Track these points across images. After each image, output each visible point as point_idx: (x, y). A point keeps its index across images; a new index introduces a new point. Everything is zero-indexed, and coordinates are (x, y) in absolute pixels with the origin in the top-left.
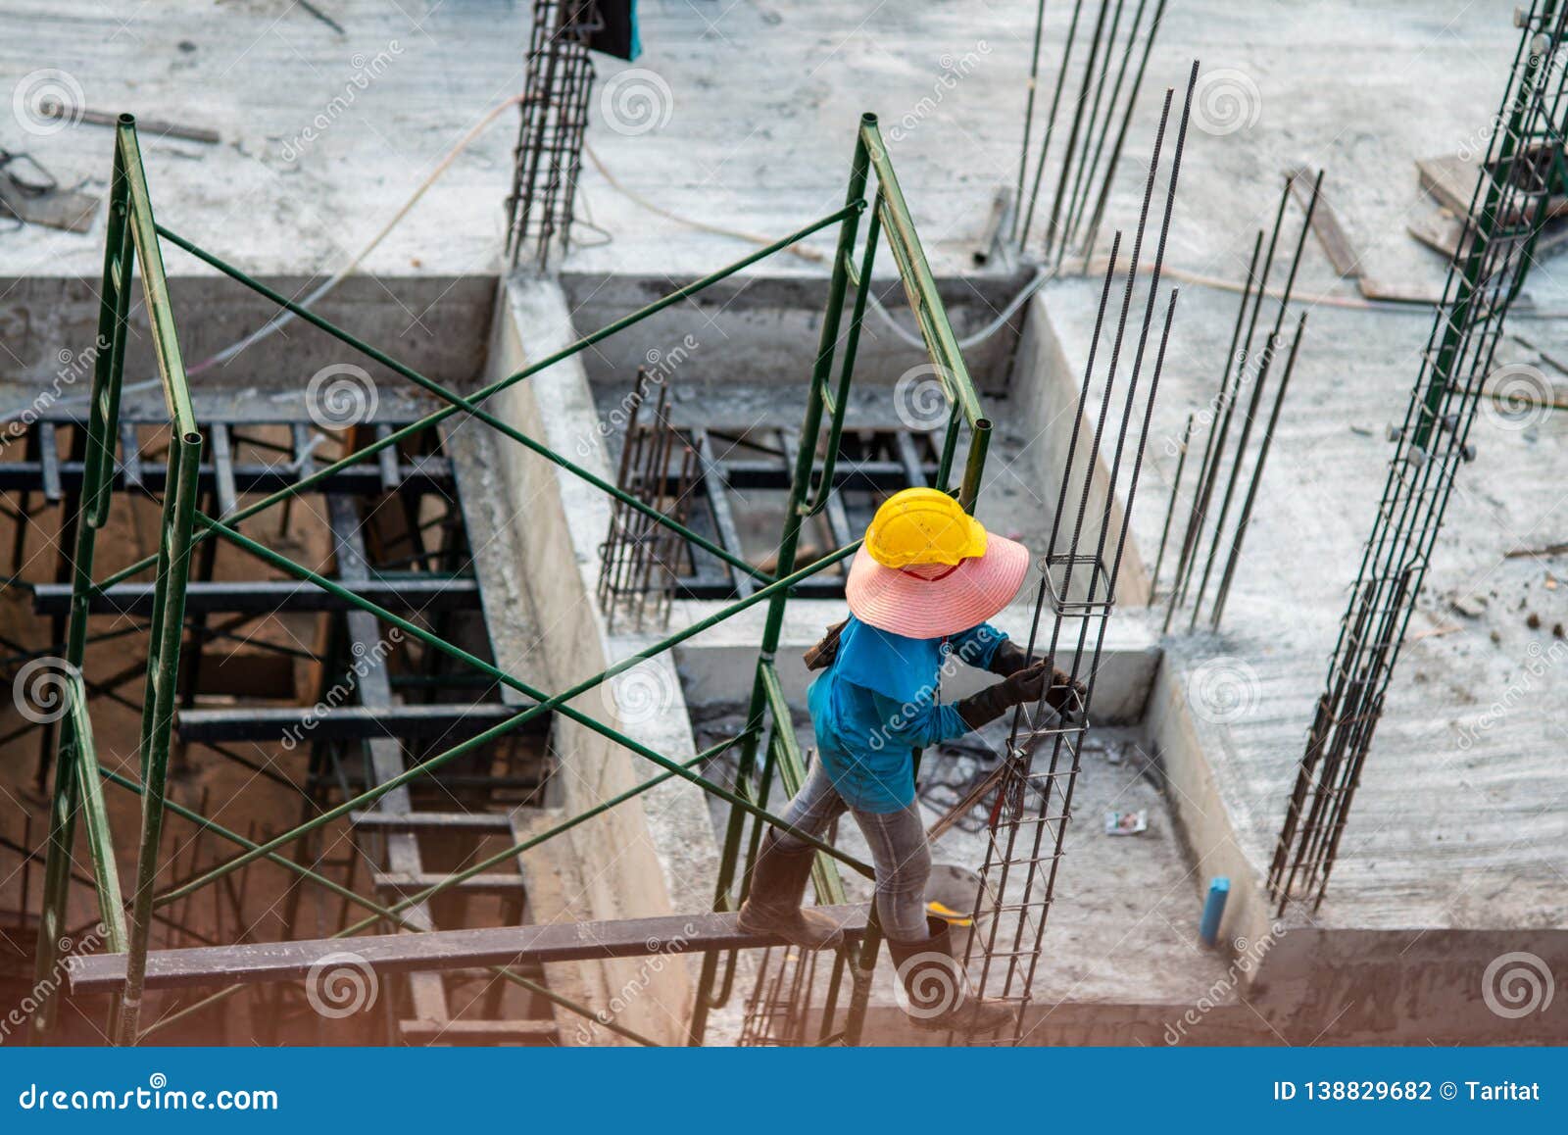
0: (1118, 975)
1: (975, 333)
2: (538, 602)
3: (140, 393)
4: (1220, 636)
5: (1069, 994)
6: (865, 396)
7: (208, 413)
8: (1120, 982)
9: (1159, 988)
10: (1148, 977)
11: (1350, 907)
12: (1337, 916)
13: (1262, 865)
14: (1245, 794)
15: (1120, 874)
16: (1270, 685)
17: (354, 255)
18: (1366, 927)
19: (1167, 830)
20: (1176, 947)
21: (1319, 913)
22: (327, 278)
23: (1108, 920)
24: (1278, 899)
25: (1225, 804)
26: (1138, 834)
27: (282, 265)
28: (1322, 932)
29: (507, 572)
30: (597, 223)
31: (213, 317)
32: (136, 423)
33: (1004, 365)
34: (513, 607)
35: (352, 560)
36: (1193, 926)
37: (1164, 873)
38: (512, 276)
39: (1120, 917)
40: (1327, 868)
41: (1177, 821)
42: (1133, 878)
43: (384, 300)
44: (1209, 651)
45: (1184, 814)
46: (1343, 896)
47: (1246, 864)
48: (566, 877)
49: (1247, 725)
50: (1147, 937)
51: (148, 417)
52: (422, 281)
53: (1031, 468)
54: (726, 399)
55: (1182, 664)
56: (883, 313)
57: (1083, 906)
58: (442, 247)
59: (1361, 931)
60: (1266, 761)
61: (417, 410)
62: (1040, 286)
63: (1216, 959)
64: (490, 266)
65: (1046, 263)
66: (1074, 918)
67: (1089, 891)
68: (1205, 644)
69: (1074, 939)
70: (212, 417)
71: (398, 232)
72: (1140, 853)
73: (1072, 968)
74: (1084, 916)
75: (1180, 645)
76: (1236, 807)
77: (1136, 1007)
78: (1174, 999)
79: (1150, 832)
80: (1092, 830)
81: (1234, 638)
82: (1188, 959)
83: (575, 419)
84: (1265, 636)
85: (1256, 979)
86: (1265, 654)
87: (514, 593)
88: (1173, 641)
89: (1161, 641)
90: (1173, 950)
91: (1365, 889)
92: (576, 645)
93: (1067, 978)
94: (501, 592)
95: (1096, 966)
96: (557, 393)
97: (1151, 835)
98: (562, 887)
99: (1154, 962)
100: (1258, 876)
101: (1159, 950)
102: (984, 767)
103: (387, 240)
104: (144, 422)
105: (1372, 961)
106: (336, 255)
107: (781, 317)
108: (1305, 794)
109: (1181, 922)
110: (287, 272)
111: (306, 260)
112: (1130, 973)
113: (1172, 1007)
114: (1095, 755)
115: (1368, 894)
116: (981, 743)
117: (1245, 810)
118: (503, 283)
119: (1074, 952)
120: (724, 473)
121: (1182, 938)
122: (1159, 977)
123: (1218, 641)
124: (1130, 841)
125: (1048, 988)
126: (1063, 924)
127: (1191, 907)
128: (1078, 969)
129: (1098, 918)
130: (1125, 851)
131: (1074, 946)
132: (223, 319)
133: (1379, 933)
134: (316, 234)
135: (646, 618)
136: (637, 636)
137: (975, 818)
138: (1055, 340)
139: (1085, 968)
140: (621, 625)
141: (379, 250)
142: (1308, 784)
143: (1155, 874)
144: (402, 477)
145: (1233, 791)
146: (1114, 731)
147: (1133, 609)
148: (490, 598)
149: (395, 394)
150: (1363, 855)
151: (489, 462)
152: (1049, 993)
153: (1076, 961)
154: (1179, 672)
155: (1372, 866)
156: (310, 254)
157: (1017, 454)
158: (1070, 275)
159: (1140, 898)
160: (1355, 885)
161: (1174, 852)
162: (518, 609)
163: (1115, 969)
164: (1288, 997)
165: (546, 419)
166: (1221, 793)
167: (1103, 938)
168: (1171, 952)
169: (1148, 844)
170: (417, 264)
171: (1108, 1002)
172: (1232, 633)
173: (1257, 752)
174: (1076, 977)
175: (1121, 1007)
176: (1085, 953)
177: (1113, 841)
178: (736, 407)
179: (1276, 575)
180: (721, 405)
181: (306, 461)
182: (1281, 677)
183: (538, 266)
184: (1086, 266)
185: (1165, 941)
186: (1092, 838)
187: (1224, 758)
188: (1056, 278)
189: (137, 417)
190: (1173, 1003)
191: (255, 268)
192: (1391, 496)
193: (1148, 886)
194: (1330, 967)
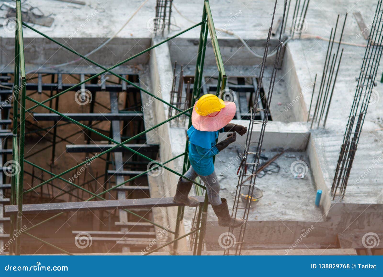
0: (294, 214)
1: (272, 53)
2: (157, 119)
3: (63, 66)
4: (326, 129)
5: (281, 219)
6: (245, 69)
7: (80, 71)
8: (294, 216)
9: (303, 217)
10: (301, 214)
11: (352, 198)
12: (348, 200)
13: (330, 187)
14: (328, 169)
15: (297, 189)
16: (337, 142)
17: (116, 32)
18: (355, 203)
19: (310, 178)
20: (310, 207)
21: (344, 199)
22: (109, 39)
23: (293, 200)
24: (333, 196)
25: (322, 172)
26: (302, 179)
27: (98, 35)
28: (344, 204)
29: (151, 112)
30: (178, 25)
31: (81, 48)
32: (62, 74)
33: (280, 61)
34: (151, 120)
35: (114, 108)
36: (314, 202)
37: (308, 188)
38: (155, 38)
39: (296, 199)
40: (345, 188)
41: (312, 176)
42: (300, 190)
43: (123, 44)
44: (322, 133)
45: (314, 174)
46: (350, 195)
47: (326, 187)
48: (160, 187)
49: (330, 152)
50: (302, 205)
51: (65, 72)
52: (132, 39)
53: (286, 87)
54: (210, 69)
55: (315, 136)
56: (249, 48)
57: (286, 196)
58: (138, 31)
59: (354, 204)
60: (334, 161)
61: (132, 71)
62: (288, 42)
63: (319, 210)
64: (150, 36)
65: (290, 36)
66: (284, 199)
67: (289, 193)
68: (321, 131)
69: (283, 205)
70: (81, 73)
71: (127, 27)
72: (302, 183)
73: (282, 212)
74: (286, 199)
75: (315, 131)
76: (325, 172)
77: (298, 222)
78: (307, 220)
79: (306, 178)
80: (291, 178)
81: (329, 130)
82: (312, 210)
83: (167, 74)
84: (337, 130)
85: (328, 215)
86: (336, 134)
87: (152, 116)
88: (313, 131)
89: (310, 131)
90: (309, 208)
91: (356, 193)
92: (164, 130)
93: (280, 214)
94: (149, 117)
95: (288, 212)
96: (163, 67)
97: (305, 179)
98: (159, 190)
99: (303, 211)
100: (329, 190)
101: (304, 208)
102: (264, 161)
103: (124, 29)
104: (64, 74)
105: (357, 211)
106: (111, 33)
107: (223, 49)
108: (339, 170)
109: (311, 201)
110: (99, 37)
111: (104, 34)
112: (297, 213)
113: (307, 222)
114: (293, 159)
115: (357, 195)
116: (264, 155)
117: (327, 173)
118: (153, 40)
119: (283, 208)
120: (208, 88)
121: (311, 205)
122: (304, 214)
123: (325, 130)
124: (300, 180)
125: (276, 217)
126: (281, 201)
127: (314, 197)
128: (283, 212)
129: (290, 199)
130: (298, 183)
131: (283, 206)
132: (83, 48)
133: (359, 204)
134: (107, 27)
135: (180, 123)
136: (177, 128)
137: (261, 174)
138: (291, 55)
139: (285, 212)
140: (173, 125)
141: (122, 31)
142: (339, 167)
143: (306, 189)
144: (127, 88)
145: (325, 168)
146: (299, 153)
147: (304, 123)
148: (146, 118)
149: (127, 67)
150: (356, 185)
151: (149, 84)
152: (276, 218)
153: (283, 210)
154: (314, 138)
155: (359, 188)
156: (105, 32)
157: (282, 83)
158: (296, 39)
159: (301, 195)
160: (354, 192)
161: (311, 183)
162: (153, 121)
163: (293, 212)
164: (336, 220)
165: (160, 74)
166: (322, 169)
167: (291, 205)
168: (308, 208)
169: (305, 181)
170: (132, 35)
171: (290, 221)
172: (328, 129)
173: (332, 159)
174: (283, 214)
175: (293, 222)
176: (286, 208)
177: (296, 180)
178: (212, 71)
179: (341, 114)
180: (208, 70)
181: (103, 83)
182: (340, 140)
183: (161, 36)
184: (300, 37)
185: (307, 205)
186: (290, 180)
187: (323, 160)
188: (292, 40)
189: (62, 72)
190: (307, 221)
191: (91, 36)
192: (357, 95)
193: (303, 192)
194: (347, 213)
